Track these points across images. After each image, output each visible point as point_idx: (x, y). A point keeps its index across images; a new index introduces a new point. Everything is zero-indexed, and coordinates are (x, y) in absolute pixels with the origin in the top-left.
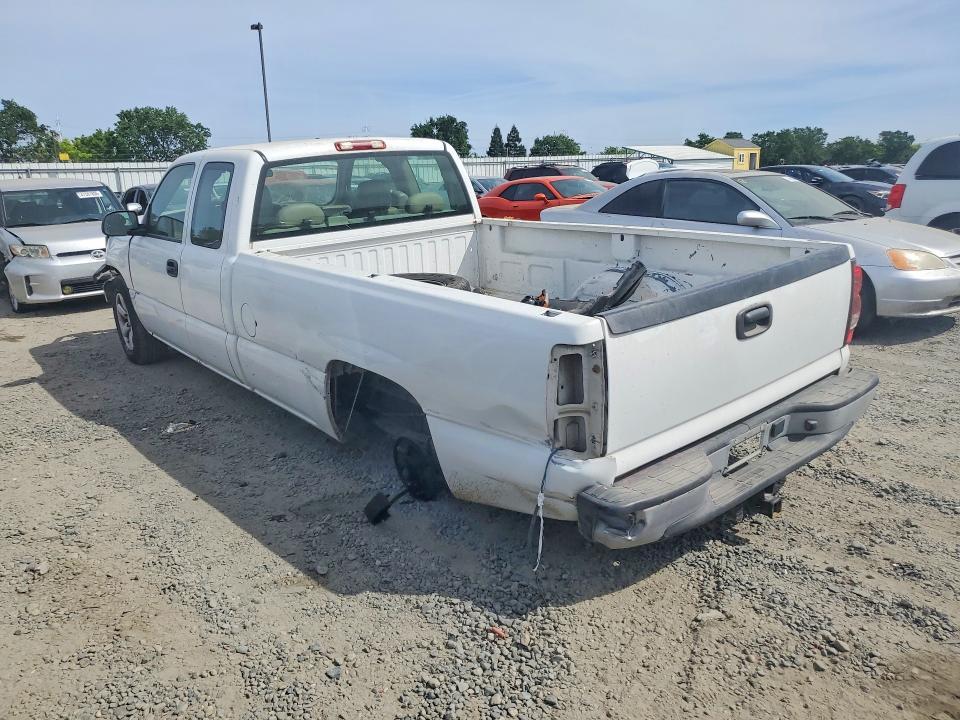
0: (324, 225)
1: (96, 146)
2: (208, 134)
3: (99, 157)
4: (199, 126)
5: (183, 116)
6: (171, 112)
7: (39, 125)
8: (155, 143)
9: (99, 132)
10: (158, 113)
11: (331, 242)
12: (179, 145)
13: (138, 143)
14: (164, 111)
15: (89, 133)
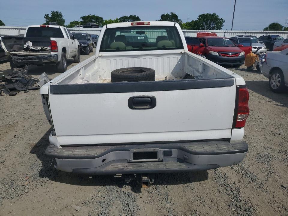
0: (125, 49)
1: (191, 25)
2: (224, 22)
3: (191, 28)
4: (222, 19)
5: (217, 16)
6: (214, 14)
7: (178, 19)
8: (207, 24)
9: (193, 21)
10: (210, 15)
11: (127, 54)
12: (214, 25)
13: (203, 24)
14: (212, 14)
15: (190, 21)
